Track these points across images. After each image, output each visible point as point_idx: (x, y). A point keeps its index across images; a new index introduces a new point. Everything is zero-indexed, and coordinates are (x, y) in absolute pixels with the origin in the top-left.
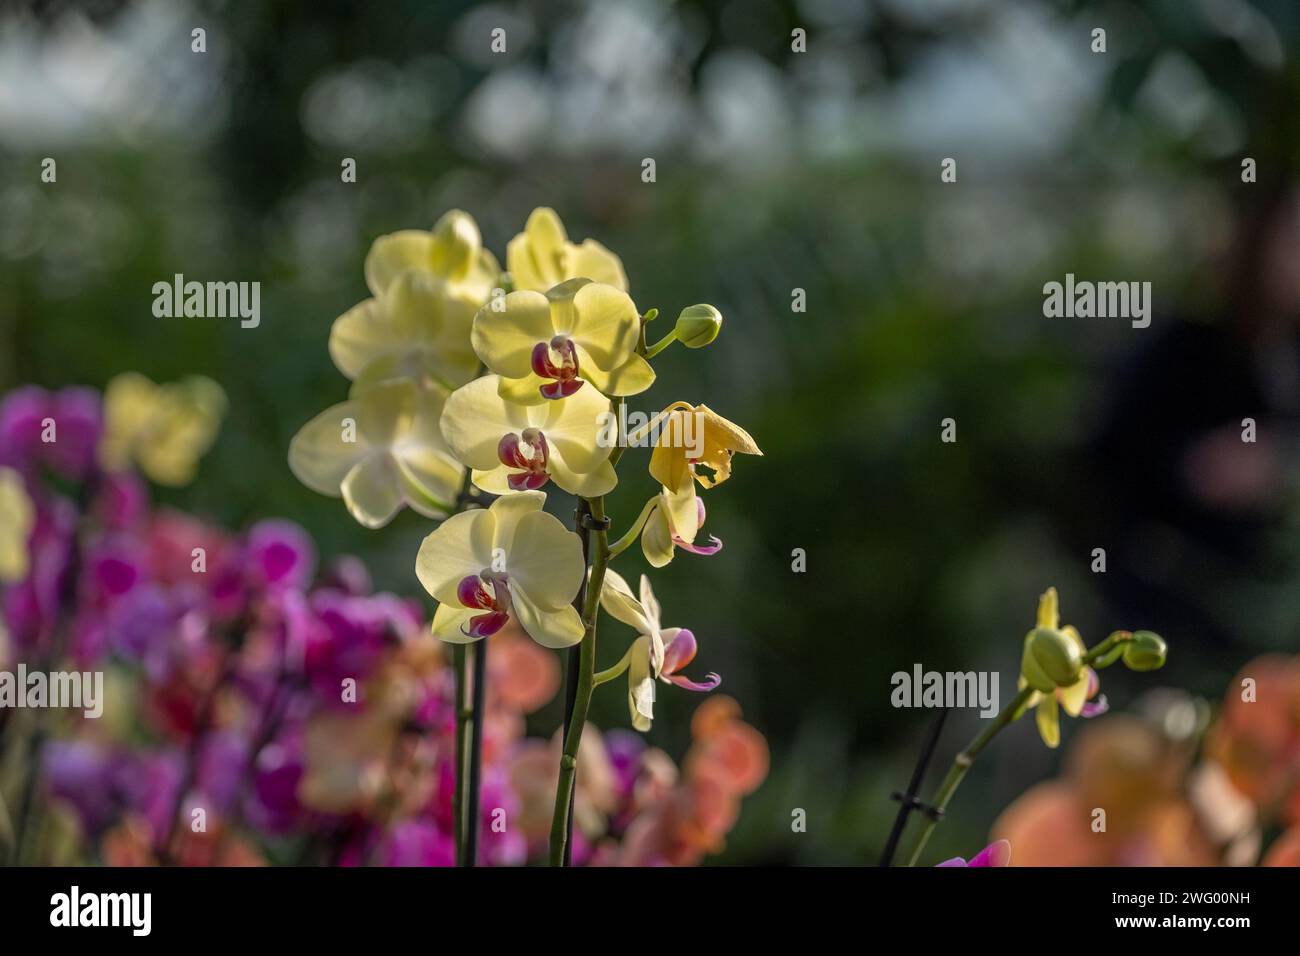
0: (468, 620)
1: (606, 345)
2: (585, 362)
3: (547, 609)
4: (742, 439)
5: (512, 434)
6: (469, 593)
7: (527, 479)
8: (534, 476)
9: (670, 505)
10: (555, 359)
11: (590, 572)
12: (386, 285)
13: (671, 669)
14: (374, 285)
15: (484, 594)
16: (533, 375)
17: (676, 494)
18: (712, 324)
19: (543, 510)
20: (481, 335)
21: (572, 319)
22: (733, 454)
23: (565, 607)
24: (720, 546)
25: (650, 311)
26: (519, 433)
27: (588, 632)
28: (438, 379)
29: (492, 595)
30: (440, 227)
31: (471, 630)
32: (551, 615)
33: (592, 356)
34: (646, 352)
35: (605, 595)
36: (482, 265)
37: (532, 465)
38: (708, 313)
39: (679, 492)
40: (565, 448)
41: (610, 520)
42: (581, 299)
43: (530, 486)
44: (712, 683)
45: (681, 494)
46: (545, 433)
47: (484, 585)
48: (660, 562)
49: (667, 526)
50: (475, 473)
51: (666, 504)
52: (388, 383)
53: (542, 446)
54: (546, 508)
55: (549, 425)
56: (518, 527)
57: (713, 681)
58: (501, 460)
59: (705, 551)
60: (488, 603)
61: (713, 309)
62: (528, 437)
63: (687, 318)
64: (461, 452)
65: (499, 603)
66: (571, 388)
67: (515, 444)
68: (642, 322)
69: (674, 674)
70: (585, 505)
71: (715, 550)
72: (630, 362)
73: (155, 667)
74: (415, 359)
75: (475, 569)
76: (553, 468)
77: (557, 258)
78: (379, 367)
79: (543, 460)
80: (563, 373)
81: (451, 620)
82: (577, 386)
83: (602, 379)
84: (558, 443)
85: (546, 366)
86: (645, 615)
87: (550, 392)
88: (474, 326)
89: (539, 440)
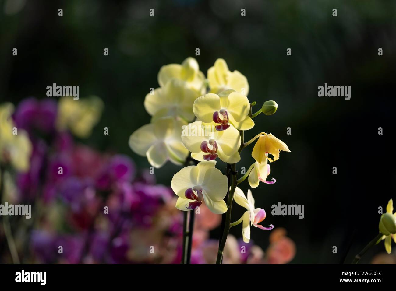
0: (188, 203)
1: (238, 113)
2: (231, 118)
3: (215, 201)
4: (283, 146)
5: (205, 141)
6: (189, 194)
7: (210, 157)
8: (212, 156)
9: (258, 167)
10: (221, 117)
11: (230, 188)
12: (165, 83)
13: (257, 222)
14: (161, 82)
15: (194, 195)
16: (213, 122)
17: (260, 163)
18: (274, 108)
19: (215, 167)
20: (196, 108)
21: (227, 104)
22: (280, 151)
23: (221, 201)
24: (275, 181)
25: (253, 102)
26: (208, 141)
27: (229, 209)
28: (181, 117)
29: (197, 195)
30: (185, 63)
31: (189, 207)
32: (217, 203)
33: (234, 117)
34: (252, 116)
35: (235, 196)
36: (199, 77)
37: (212, 152)
38: (273, 104)
39: (261, 163)
40: (223, 147)
41: (238, 171)
42: (231, 97)
43: (211, 159)
44: (271, 228)
45: (262, 163)
46: (216, 141)
47: (194, 192)
48: (254, 186)
49: (257, 174)
50: (192, 154)
51: (257, 166)
52: (164, 118)
53: (215, 146)
54: (216, 167)
55: (218, 139)
56: (206, 173)
57: (271, 227)
58: (202, 150)
59: (270, 183)
60: (195, 197)
61: (275, 102)
62: (211, 143)
63: (266, 104)
64: (188, 146)
65: (199, 198)
66: (225, 127)
67: (206, 145)
68: (251, 106)
69: (258, 224)
70: (229, 166)
71: (273, 183)
72: (246, 119)
73: (76, 207)
74: (174, 109)
75: (191, 186)
76: (219, 153)
77: (225, 77)
78: (162, 112)
79: (215, 150)
80: (223, 122)
81: (182, 203)
82: (228, 126)
83: (237, 125)
84: (221, 145)
85: (218, 119)
86: (248, 204)
87: (218, 128)
88: (194, 105)
89: (215, 144)
